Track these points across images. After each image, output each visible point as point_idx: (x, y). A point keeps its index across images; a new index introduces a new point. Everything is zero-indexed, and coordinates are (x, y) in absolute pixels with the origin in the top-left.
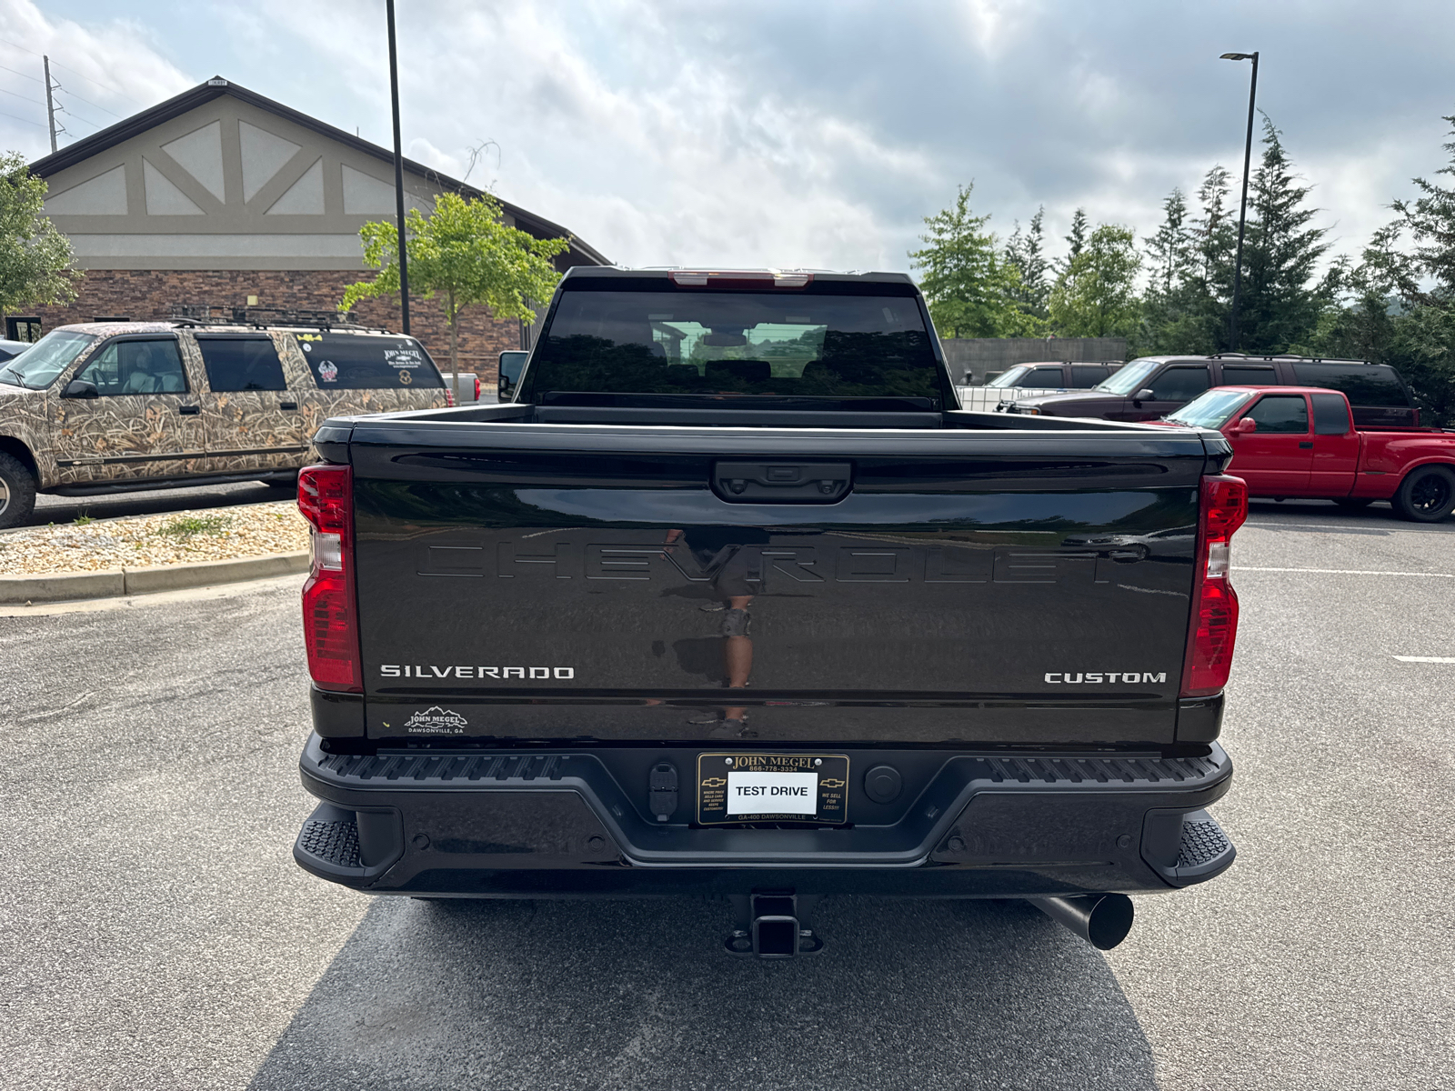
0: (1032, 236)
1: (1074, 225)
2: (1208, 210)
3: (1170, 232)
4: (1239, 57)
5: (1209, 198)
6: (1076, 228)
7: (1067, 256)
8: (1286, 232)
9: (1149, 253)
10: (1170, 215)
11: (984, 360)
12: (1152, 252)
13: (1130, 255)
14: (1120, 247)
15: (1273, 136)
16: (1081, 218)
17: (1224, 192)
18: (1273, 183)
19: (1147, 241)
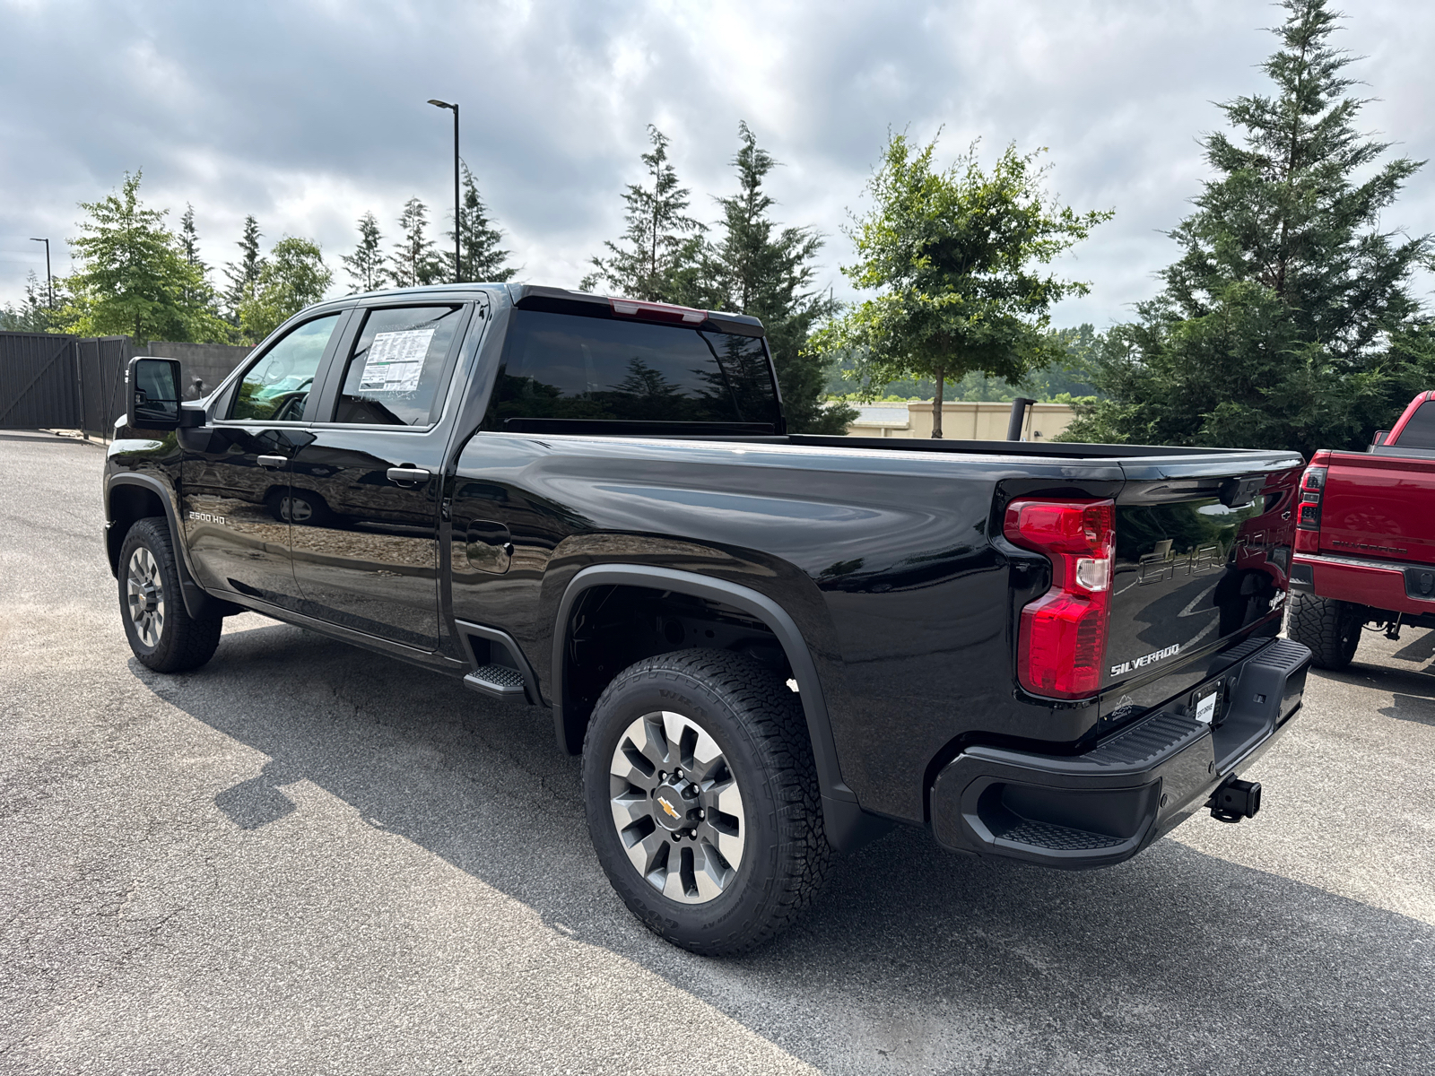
0: (185, 235)
1: (246, 231)
2: (409, 238)
3: (367, 251)
4: (443, 105)
5: (410, 226)
6: (249, 235)
7: (243, 263)
8: (488, 267)
9: (349, 270)
10: (367, 237)
11: (210, 367)
12: (352, 270)
13: (319, 270)
14: (309, 261)
15: (470, 180)
16: (253, 225)
17: (424, 224)
18: (474, 223)
19: (345, 259)
